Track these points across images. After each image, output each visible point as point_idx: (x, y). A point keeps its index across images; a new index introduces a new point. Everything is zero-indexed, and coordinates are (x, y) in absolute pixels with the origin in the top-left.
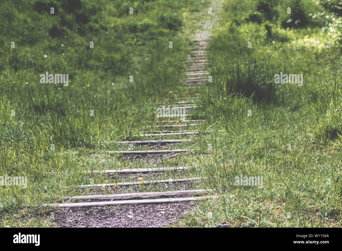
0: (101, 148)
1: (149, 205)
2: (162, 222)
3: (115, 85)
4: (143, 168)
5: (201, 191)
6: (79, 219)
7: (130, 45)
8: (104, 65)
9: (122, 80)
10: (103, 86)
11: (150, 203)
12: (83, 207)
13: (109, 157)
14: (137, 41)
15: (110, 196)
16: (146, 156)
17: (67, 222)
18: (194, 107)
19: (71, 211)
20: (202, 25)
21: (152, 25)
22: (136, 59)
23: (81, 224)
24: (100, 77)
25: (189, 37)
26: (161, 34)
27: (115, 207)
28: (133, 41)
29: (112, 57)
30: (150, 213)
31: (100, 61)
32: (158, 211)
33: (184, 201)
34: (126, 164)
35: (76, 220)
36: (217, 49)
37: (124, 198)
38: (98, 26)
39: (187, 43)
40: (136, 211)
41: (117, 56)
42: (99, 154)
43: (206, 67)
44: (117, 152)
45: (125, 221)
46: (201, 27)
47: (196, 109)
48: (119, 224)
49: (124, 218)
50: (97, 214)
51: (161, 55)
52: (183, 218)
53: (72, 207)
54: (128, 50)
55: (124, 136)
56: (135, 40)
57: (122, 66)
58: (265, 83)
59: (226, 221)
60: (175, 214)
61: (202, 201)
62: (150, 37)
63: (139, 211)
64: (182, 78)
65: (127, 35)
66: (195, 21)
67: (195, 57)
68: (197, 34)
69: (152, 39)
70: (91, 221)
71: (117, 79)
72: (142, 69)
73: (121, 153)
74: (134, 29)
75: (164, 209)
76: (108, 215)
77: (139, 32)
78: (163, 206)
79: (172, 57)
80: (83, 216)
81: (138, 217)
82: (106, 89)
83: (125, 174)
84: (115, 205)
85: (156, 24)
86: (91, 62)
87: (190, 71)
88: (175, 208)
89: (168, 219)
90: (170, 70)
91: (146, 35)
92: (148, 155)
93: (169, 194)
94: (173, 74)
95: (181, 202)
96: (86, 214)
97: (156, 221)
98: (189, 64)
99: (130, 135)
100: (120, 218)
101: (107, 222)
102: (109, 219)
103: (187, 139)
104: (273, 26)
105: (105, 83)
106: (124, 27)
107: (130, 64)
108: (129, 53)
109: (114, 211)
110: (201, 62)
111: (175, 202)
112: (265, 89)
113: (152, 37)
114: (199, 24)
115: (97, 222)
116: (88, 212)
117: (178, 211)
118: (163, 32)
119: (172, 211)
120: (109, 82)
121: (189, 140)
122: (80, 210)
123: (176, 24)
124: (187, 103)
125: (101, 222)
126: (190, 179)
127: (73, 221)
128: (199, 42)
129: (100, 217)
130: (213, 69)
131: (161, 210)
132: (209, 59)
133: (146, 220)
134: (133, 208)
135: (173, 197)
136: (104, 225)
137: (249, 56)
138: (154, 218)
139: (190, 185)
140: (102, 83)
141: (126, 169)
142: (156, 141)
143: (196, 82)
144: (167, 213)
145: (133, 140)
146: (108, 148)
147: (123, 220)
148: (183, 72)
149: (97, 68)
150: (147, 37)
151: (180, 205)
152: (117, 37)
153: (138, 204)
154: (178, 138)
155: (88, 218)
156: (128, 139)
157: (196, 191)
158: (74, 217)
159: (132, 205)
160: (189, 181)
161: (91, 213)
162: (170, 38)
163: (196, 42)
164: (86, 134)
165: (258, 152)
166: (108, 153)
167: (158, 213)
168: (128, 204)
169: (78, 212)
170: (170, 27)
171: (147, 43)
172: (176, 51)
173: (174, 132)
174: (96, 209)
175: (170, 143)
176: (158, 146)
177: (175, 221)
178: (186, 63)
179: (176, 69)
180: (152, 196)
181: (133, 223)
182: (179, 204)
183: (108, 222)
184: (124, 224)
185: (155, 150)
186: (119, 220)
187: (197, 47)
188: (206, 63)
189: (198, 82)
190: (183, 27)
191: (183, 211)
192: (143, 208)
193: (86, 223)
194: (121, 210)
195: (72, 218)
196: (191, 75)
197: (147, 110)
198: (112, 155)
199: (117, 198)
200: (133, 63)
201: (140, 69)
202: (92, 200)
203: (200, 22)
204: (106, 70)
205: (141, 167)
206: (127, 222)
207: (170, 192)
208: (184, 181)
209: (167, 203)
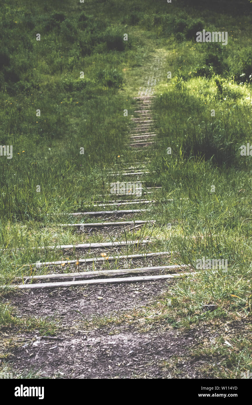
0: (50, 221)
1: (121, 285)
2: (137, 303)
3: (51, 150)
4: (102, 242)
5: (173, 267)
6: (43, 302)
7: (66, 105)
8: (39, 129)
9: (60, 145)
10: (39, 152)
11: (121, 282)
12: (46, 288)
13: (62, 230)
14: (73, 101)
15: (72, 275)
16: (103, 229)
17: (29, 305)
18: (147, 172)
19: (32, 293)
20: (145, 81)
21: (90, 83)
22: (73, 121)
23: (45, 308)
24: (34, 142)
25: (131, 96)
26: (101, 92)
27: (82, 288)
28: (69, 100)
29: (47, 119)
30: (122, 293)
31: (34, 123)
32: (132, 291)
33: (160, 279)
34: (82, 238)
35: (39, 304)
36: (163, 107)
37: (88, 277)
38: (29, 85)
39: (129, 101)
40: (106, 291)
41: (53, 118)
42: (51, 227)
43: (152, 128)
44: (70, 225)
45: (94, 303)
46: (143, 83)
47: (149, 175)
48: (89, 306)
49: (93, 299)
50: (62, 295)
51: (101, 116)
52: (160, 298)
53: (33, 289)
54: (64, 110)
55: (75, 207)
56: (71, 99)
57: (59, 129)
58: (223, 144)
59: (211, 301)
60: (151, 294)
61: (181, 278)
62: (88, 96)
63: (109, 291)
64: (126, 141)
65: (62, 94)
66: (136, 77)
67: (139, 117)
68: (139, 92)
69: (90, 98)
70: (56, 304)
71: (54, 144)
72: (80, 131)
73: (74, 226)
74: (70, 88)
75: (138, 289)
76: (74, 296)
77: (74, 91)
78: (136, 285)
79: (113, 118)
80: (46, 299)
81: (109, 299)
82: (43, 155)
83: (81, 250)
84: (82, 285)
85: (93, 81)
86: (24, 125)
87: (134, 133)
88: (150, 288)
89: (143, 299)
90: (113, 132)
91: (83, 94)
92: (105, 227)
93: (138, 272)
94: (116, 137)
95: (156, 280)
96: (50, 296)
97: (130, 303)
98: (133, 125)
99: (81, 205)
100: (89, 300)
101: (74, 305)
102: (77, 302)
103: (146, 208)
104: (224, 81)
105: (41, 148)
106: (58, 86)
107: (66, 126)
108: (65, 114)
109: (82, 292)
110: (146, 123)
111: (149, 281)
112: (225, 151)
113: (90, 95)
114: (142, 80)
115: (63, 304)
116: (51, 294)
117: (154, 290)
118: (101, 90)
119: (147, 291)
120: (45, 147)
121: (149, 210)
122: (43, 292)
123: (116, 81)
124: (137, 169)
125: (67, 305)
126: (158, 254)
127: (35, 305)
128: (143, 100)
129: (66, 299)
130: (161, 131)
131: (134, 289)
132: (155, 119)
133: (119, 302)
134: (102, 288)
135: (142, 274)
136: (71, 308)
137: (199, 115)
138: (127, 299)
139: (159, 261)
140: (38, 148)
141: (82, 243)
142: (112, 212)
143: (142, 145)
144: (141, 293)
145: (86, 211)
146: (59, 221)
147: (92, 302)
148: (127, 134)
149: (31, 131)
150: (84, 96)
151: (156, 284)
152: (51, 97)
153: (108, 284)
154: (136, 208)
155: (53, 301)
156: (79, 210)
157: (168, 267)
158: (37, 300)
159: (102, 285)
160: (157, 256)
161: (56, 295)
162: (110, 96)
163: (139, 100)
164: (33, 205)
165: (228, 221)
166: (60, 227)
167: (132, 293)
168: (97, 284)
169: (41, 294)
170: (110, 84)
171: (85, 102)
172: (118, 111)
173: (129, 202)
174: (61, 290)
175: (126, 213)
176: (115, 218)
177: (152, 302)
178: (129, 124)
179: (119, 131)
180: (119, 274)
181: (104, 305)
182: (154, 283)
183: (76, 304)
184: (94, 307)
185: (111, 221)
186: (88, 302)
187: (140, 106)
188: (152, 124)
189: (145, 144)
190: (124, 85)
191: (160, 291)
192: (114, 288)
193: (50, 306)
194: (89, 290)
195: (34, 301)
196: (136, 137)
197: (95, 178)
198: (65, 228)
199: (80, 277)
200: (70, 125)
201: (78, 131)
202: (52, 280)
203: (143, 78)
204: (41, 134)
205: (99, 242)
206: (97, 304)
207: (139, 269)
208: (151, 256)
209: (141, 282)
